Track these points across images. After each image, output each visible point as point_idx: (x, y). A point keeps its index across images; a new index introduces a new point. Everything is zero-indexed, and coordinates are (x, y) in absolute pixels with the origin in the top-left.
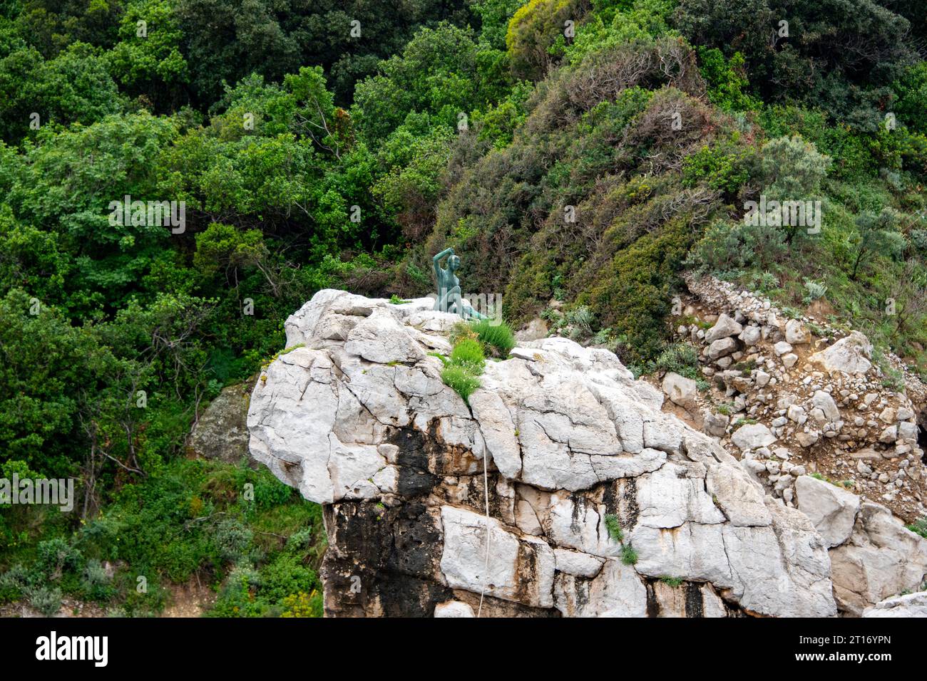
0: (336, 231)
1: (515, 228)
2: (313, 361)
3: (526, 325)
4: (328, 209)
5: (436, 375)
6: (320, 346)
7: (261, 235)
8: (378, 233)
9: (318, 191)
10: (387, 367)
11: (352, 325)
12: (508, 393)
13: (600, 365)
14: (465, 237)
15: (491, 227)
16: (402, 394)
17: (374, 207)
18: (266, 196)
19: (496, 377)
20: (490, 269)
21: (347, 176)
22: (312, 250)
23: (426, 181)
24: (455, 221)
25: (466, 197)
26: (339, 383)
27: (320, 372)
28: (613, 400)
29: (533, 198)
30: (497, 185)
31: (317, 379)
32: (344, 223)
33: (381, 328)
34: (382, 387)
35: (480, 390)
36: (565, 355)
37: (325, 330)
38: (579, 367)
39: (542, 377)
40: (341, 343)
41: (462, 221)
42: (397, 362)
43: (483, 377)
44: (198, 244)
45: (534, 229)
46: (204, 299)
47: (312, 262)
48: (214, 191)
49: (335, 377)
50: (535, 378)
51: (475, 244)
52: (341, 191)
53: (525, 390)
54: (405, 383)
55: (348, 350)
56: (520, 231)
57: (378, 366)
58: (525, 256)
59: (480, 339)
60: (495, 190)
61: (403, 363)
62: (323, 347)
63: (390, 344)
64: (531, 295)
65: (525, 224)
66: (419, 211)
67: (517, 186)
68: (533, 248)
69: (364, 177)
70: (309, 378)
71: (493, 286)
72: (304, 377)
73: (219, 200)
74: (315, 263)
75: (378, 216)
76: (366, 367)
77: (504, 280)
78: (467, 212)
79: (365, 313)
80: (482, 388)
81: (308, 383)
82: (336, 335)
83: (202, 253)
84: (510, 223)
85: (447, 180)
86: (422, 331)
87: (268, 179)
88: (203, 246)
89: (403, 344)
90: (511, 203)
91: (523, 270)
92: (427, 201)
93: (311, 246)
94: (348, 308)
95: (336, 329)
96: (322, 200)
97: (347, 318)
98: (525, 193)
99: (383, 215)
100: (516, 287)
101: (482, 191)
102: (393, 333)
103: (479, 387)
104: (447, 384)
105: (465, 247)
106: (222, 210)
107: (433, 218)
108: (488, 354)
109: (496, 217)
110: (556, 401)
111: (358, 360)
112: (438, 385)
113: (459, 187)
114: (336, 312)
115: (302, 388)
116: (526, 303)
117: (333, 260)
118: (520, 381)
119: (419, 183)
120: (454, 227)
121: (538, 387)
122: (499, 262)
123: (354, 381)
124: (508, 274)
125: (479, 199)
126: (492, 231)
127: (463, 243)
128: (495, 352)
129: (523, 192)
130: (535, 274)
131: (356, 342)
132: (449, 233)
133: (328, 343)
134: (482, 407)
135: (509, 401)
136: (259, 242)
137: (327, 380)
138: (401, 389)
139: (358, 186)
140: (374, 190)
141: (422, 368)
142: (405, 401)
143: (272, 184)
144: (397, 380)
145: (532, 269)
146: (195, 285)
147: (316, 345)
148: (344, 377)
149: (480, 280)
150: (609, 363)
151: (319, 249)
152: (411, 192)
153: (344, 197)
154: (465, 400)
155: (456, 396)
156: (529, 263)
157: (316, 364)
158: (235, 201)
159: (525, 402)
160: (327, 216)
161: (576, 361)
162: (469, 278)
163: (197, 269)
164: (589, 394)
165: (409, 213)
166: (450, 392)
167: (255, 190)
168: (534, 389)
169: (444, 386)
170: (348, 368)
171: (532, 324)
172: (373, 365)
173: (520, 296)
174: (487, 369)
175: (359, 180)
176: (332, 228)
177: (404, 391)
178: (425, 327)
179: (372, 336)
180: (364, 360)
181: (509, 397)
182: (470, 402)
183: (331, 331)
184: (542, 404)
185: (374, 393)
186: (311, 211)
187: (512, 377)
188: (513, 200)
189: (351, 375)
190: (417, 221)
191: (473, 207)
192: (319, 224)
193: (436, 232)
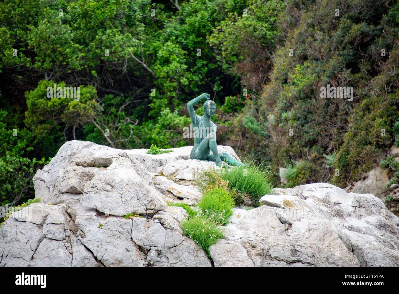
0: (175, 84)
1: (353, 72)
2: (46, 217)
3: (366, 174)
4: (166, 61)
5: (175, 226)
6: (58, 200)
7: (95, 91)
8: (221, 84)
9: (157, 44)
10: (124, 220)
11: (90, 177)
12: (253, 243)
13: (362, 211)
14: (301, 85)
15: (328, 73)
16: (140, 248)
17: (215, 58)
18: (98, 51)
19: (242, 226)
20: (328, 118)
21: (186, 27)
22: (151, 105)
23: (263, 28)
24: (292, 68)
25: (303, 42)
26: (73, 239)
27: (53, 228)
28: (365, 247)
29: (373, 39)
30: (334, 27)
31: (49, 236)
32: (183, 76)
33: (117, 179)
34: (118, 241)
35: (223, 241)
36: (326, 201)
37: (63, 184)
38: (339, 214)
39: (290, 224)
40: (77, 197)
41: (298, 67)
42: (134, 214)
43: (229, 226)
44: (29, 103)
45: (373, 73)
46: (34, 160)
47: (151, 118)
48: (43, 47)
49: (69, 233)
50: (283, 227)
51: (312, 92)
52: (180, 43)
53: (271, 240)
54: (142, 235)
55: (84, 204)
56: (359, 75)
57: (115, 219)
58: (364, 102)
59: (231, 186)
60: (333, 33)
61: (141, 215)
62: (61, 202)
63: (128, 196)
64: (370, 143)
65: (364, 67)
66: (256, 59)
67: (355, 27)
68: (372, 93)
69: (204, 27)
70: (41, 235)
71: (331, 135)
72: (37, 234)
73: (49, 56)
74: (154, 119)
75: (220, 66)
76: (102, 221)
77: (342, 128)
78: (304, 58)
79: (105, 164)
80: (225, 238)
81: (40, 241)
82: (73, 188)
83: (33, 112)
84: (348, 67)
85: (285, 25)
86: (175, 181)
87: (100, 33)
88: (33, 104)
89: (140, 195)
90: (349, 46)
91: (362, 117)
92: (263, 48)
93: (151, 102)
94: (89, 159)
95: (74, 181)
96: (161, 53)
97: (87, 170)
98: (364, 34)
99: (225, 66)
100: (355, 135)
101: (319, 35)
102: (130, 183)
103: (221, 237)
104: (187, 235)
105: (302, 95)
106: (53, 66)
107: (270, 67)
108: (239, 203)
109: (333, 62)
110: (303, 250)
111: (94, 214)
112: (177, 237)
113: (297, 32)
114: (77, 164)
115: (34, 246)
116: (364, 152)
117: (170, 115)
118: (268, 230)
119: (255, 30)
120: (290, 75)
121: (284, 236)
122: (337, 109)
123: (89, 236)
124: (346, 122)
125: (316, 44)
126: (329, 77)
127: (300, 91)
128: (247, 200)
129: (362, 33)
130: (374, 120)
131: (92, 194)
132: (285, 81)
133: (66, 197)
134: (224, 259)
135: (253, 252)
136: (91, 99)
137: (60, 236)
138: (138, 243)
139: (197, 36)
140: (211, 40)
141: (159, 219)
142: (143, 255)
143: (104, 37)
144: (134, 233)
145: (370, 116)
146: (27, 146)
147: (54, 200)
148: (79, 232)
149: (317, 129)
150: (374, 209)
151: (158, 104)
152: (247, 40)
153: (184, 49)
154: (207, 252)
155: (197, 247)
156: (367, 109)
157: (49, 220)
158: (65, 56)
159: (270, 252)
160: (165, 69)
161: (337, 207)
162: (306, 127)
163: (29, 129)
164: (339, 241)
165: (247, 63)
166: (190, 244)
167: (87, 45)
168: (280, 238)
169: (184, 238)
170: (83, 222)
171: (371, 173)
172: (110, 219)
173: (359, 143)
174: (233, 218)
175: (199, 30)
176: (171, 81)
177: (141, 244)
178: (178, 177)
179: (109, 188)
180: (100, 214)
181: (254, 247)
182: (212, 253)
183: (68, 184)
184: (288, 254)
185: (110, 248)
186: (150, 64)
187: (259, 226)
188: (351, 43)
189: (86, 230)
190: (255, 70)
191: (310, 52)
192: (158, 78)
193: (273, 80)
